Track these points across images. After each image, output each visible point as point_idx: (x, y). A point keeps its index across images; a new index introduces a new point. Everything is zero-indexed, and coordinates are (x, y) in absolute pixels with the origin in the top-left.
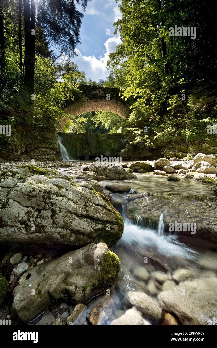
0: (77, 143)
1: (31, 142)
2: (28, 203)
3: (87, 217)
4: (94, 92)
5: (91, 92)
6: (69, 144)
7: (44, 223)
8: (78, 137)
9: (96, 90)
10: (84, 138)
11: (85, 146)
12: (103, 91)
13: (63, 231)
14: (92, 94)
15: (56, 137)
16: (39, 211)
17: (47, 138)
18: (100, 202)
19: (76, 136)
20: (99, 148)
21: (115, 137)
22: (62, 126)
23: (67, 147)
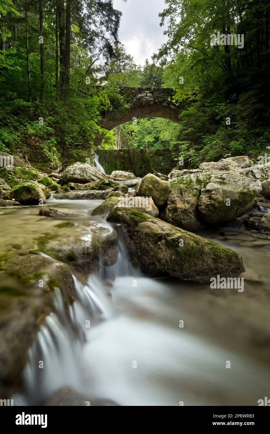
0: (117, 162)
1: (67, 160)
2: (80, 170)
3: (96, 176)
4: (140, 95)
5: (135, 96)
6: (108, 163)
7: (84, 175)
8: (119, 155)
9: (142, 92)
10: (126, 155)
11: (127, 165)
12: (150, 93)
13: (89, 178)
14: (136, 99)
15: (93, 155)
16: (83, 172)
17: (83, 156)
18: (101, 174)
19: (116, 153)
20: (145, 167)
21: (166, 152)
22: (100, 140)
23: (106, 167)
